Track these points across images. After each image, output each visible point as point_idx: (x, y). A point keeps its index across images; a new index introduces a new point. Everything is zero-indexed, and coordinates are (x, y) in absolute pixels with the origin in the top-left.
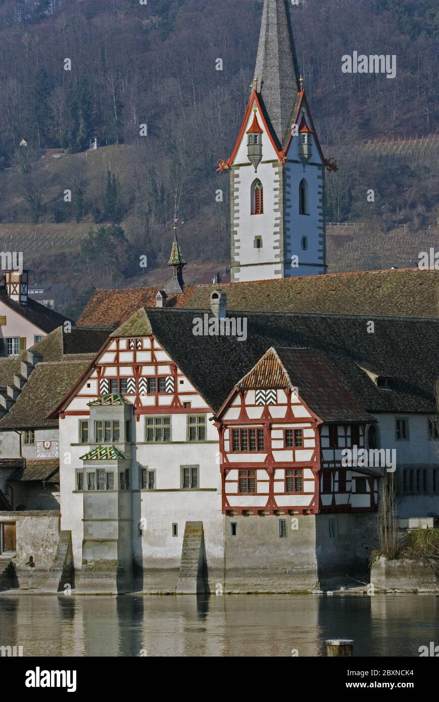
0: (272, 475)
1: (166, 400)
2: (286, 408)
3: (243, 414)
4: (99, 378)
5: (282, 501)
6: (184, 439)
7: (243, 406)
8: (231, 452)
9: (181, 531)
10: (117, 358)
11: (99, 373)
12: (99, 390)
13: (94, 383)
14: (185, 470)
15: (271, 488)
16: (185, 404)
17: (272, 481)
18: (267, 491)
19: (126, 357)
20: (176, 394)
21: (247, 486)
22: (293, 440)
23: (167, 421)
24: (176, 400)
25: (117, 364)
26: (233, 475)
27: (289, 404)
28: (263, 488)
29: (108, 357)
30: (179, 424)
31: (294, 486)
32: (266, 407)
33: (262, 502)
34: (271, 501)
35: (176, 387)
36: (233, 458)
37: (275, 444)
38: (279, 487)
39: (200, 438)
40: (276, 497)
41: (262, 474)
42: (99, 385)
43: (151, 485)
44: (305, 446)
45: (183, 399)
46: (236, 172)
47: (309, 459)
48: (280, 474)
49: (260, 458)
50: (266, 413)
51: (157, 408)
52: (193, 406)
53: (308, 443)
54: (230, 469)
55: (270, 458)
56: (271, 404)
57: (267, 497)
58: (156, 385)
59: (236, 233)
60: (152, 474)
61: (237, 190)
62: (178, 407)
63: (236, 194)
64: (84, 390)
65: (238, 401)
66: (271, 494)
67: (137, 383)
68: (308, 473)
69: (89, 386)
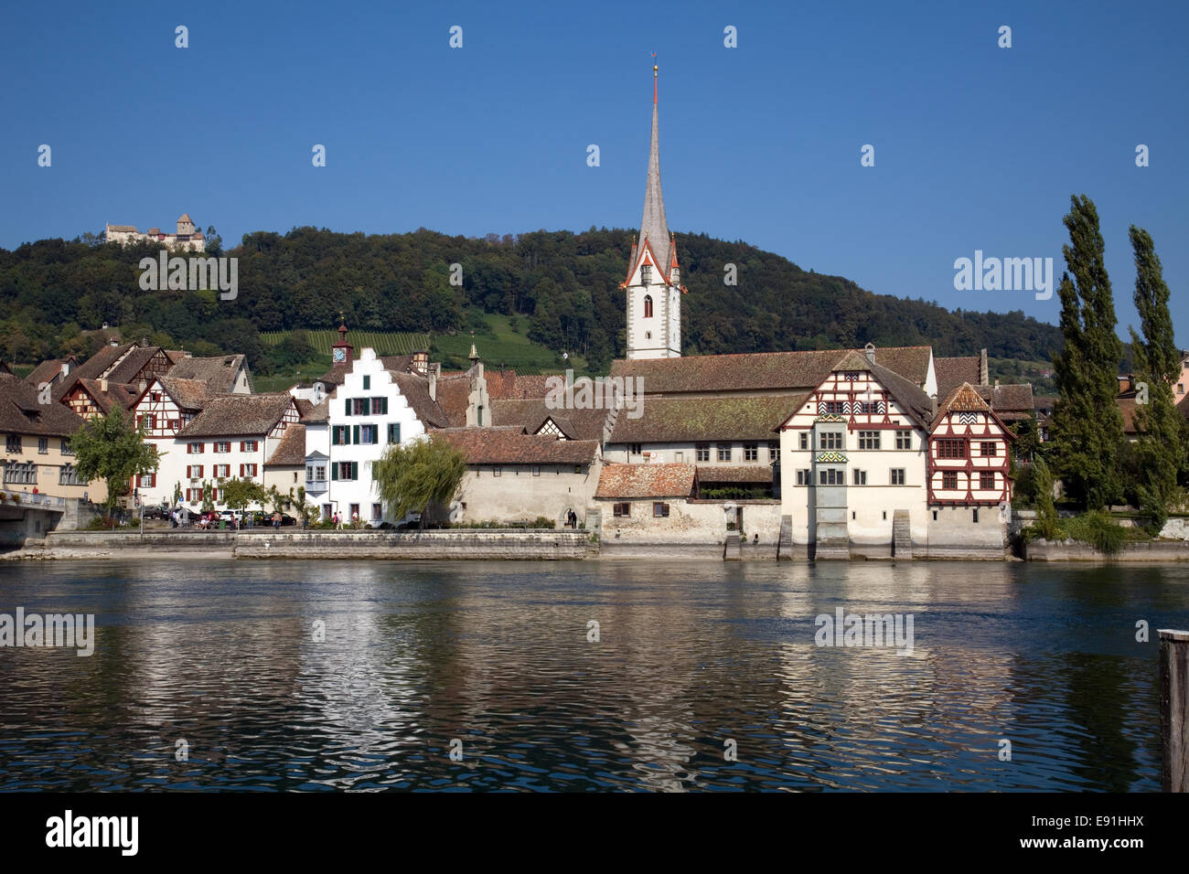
0: (969, 476)
1: (877, 419)
2: (984, 426)
3: (950, 430)
4: (818, 402)
5: (978, 496)
6: (893, 449)
7: (950, 424)
8: (938, 458)
9: (890, 516)
10: (836, 387)
11: (817, 397)
12: (818, 411)
13: (813, 406)
14: (894, 471)
15: (969, 485)
16: (894, 422)
17: (969, 480)
18: (966, 488)
19: (845, 386)
20: (886, 415)
21: (950, 483)
22: (988, 450)
23: (877, 434)
24: (887, 419)
25: (835, 392)
26: (939, 475)
27: (987, 424)
28: (962, 485)
29: (827, 386)
30: (888, 438)
31: (987, 483)
32: (968, 426)
33: (962, 496)
34: (969, 495)
35: (886, 410)
36: (941, 463)
37: (973, 453)
38: (976, 485)
39: (906, 447)
40: (973, 492)
41: (961, 476)
42: (818, 407)
43: (863, 482)
44: (998, 455)
45: (892, 419)
46: (632, 290)
47: (1001, 465)
48: (976, 476)
49: (962, 463)
50: (968, 430)
51: (869, 425)
52: (901, 424)
53: (999, 453)
54: (935, 471)
55: (970, 463)
56: (972, 423)
57: (966, 492)
58: (870, 409)
59: (631, 329)
60: (864, 473)
61: (632, 301)
62: (887, 425)
63: (631, 304)
64: (804, 410)
65: (945, 420)
66: (969, 490)
67: (852, 406)
68: (998, 476)
69: (808, 407)
